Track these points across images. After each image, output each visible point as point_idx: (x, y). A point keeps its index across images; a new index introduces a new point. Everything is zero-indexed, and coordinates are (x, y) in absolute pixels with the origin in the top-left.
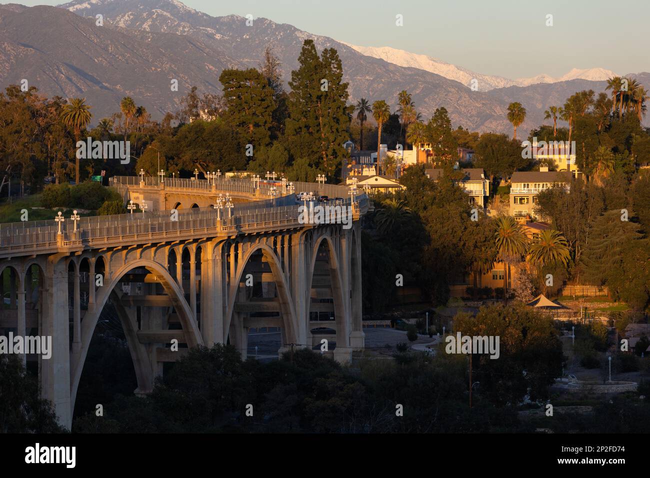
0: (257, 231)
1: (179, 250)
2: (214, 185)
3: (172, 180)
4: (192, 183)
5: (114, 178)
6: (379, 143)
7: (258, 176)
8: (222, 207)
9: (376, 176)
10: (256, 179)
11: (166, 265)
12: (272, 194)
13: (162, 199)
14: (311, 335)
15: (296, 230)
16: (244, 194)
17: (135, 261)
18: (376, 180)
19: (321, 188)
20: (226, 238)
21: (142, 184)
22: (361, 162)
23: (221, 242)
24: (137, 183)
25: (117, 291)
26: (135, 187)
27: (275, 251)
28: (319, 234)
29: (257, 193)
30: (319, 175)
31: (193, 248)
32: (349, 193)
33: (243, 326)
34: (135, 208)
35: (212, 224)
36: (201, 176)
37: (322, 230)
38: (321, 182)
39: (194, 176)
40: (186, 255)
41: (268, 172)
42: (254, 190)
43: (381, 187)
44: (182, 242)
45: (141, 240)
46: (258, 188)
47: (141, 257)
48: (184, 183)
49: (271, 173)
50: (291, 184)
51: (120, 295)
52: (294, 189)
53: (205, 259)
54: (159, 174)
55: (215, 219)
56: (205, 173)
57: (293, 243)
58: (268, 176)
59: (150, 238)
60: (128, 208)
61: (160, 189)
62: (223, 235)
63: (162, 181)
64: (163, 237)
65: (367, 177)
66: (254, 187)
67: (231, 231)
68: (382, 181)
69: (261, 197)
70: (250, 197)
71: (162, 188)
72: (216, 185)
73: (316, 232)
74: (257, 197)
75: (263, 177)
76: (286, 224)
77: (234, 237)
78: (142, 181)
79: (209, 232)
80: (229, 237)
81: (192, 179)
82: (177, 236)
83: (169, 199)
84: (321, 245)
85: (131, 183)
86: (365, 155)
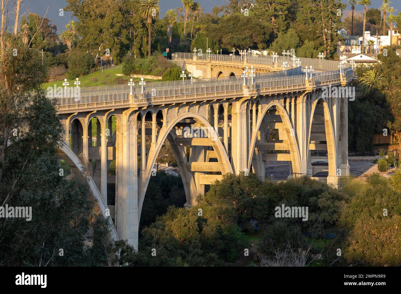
0: (272, 93)
1: (216, 107)
2: (245, 59)
3: (216, 56)
4: (230, 58)
5: (175, 54)
6: (364, 31)
7: (276, 54)
8: (247, 76)
9: (361, 53)
10: (275, 56)
11: (207, 117)
12: (284, 66)
13: (209, 69)
14: (312, 167)
15: (300, 93)
16: (267, 66)
17: (185, 114)
18: (361, 57)
19: (321, 62)
20: (249, 98)
21: (195, 58)
22: (351, 44)
23: (246, 101)
24: (192, 58)
25: (172, 134)
26: (190, 60)
27: (285, 107)
28: (317, 95)
29: (276, 66)
30: (320, 53)
31: (226, 105)
32: (339, 67)
33: (261, 160)
34: (186, 76)
35: (239, 88)
36: (237, 53)
37: (319, 93)
38: (321, 58)
39: (232, 53)
40: (221, 110)
41: (284, 51)
42: (273, 63)
43: (364, 62)
44: (218, 101)
45: (190, 99)
46: (276, 62)
47: (189, 111)
48: (224, 58)
49: (286, 51)
50: (299, 59)
51: (174, 138)
52: (300, 63)
53: (235, 112)
54: (207, 51)
55: (241, 85)
56: (239, 51)
57: (298, 102)
58: (284, 53)
59: (195, 98)
60: (181, 76)
61: (207, 62)
62: (248, 96)
63: (209, 57)
64: (205, 97)
65: (355, 55)
66: (274, 61)
67: (253, 93)
68: (365, 58)
69: (278, 68)
70: (271, 68)
71: (209, 61)
72: (247, 60)
73: (314, 94)
74: (276, 68)
75: (280, 54)
76: (293, 88)
77: (255, 97)
78: (195, 56)
79: (238, 94)
80: (252, 97)
81: (231, 55)
82: (215, 96)
83: (214, 69)
84: (318, 103)
85: (187, 58)
86: (354, 39)
